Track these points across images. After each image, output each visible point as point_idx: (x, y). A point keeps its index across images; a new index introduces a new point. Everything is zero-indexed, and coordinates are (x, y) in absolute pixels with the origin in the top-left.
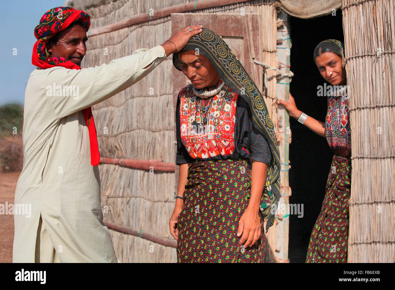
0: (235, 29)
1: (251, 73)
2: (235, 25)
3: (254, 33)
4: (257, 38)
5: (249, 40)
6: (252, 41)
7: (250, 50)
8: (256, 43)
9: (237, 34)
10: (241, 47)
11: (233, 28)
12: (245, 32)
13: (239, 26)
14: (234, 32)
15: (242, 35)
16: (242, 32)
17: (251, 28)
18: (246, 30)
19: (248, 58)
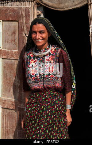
0: (12, 16)
1: (24, 42)
2: (12, 13)
3: (26, 19)
4: (28, 22)
5: (23, 23)
6: (24, 23)
7: (24, 29)
8: (28, 24)
9: (14, 19)
10: (16, 27)
11: (11, 15)
12: (20, 18)
13: (16, 14)
14: (12, 17)
15: (18, 19)
16: (18, 17)
17: (24, 15)
18: (20, 16)
19: (22, 34)
